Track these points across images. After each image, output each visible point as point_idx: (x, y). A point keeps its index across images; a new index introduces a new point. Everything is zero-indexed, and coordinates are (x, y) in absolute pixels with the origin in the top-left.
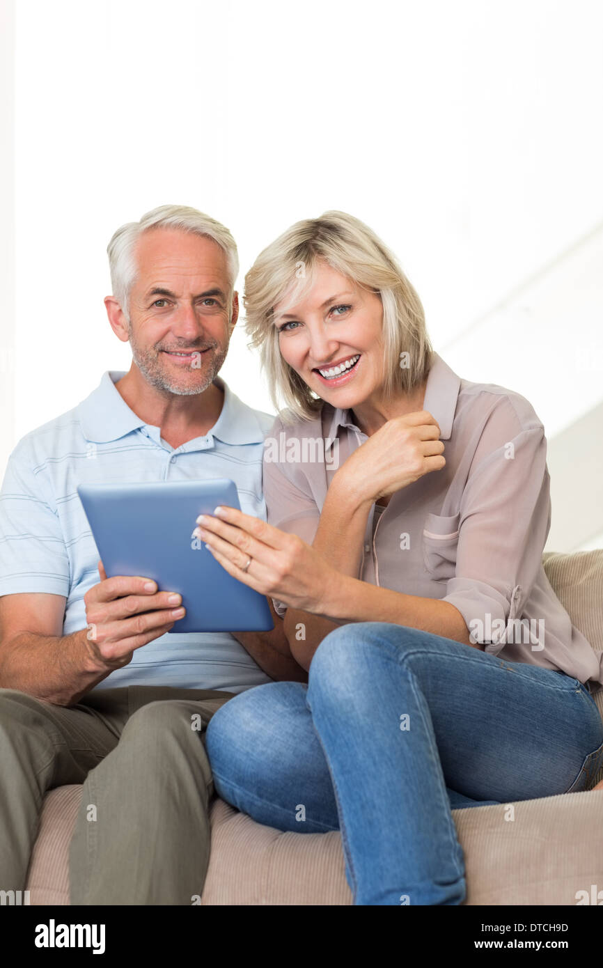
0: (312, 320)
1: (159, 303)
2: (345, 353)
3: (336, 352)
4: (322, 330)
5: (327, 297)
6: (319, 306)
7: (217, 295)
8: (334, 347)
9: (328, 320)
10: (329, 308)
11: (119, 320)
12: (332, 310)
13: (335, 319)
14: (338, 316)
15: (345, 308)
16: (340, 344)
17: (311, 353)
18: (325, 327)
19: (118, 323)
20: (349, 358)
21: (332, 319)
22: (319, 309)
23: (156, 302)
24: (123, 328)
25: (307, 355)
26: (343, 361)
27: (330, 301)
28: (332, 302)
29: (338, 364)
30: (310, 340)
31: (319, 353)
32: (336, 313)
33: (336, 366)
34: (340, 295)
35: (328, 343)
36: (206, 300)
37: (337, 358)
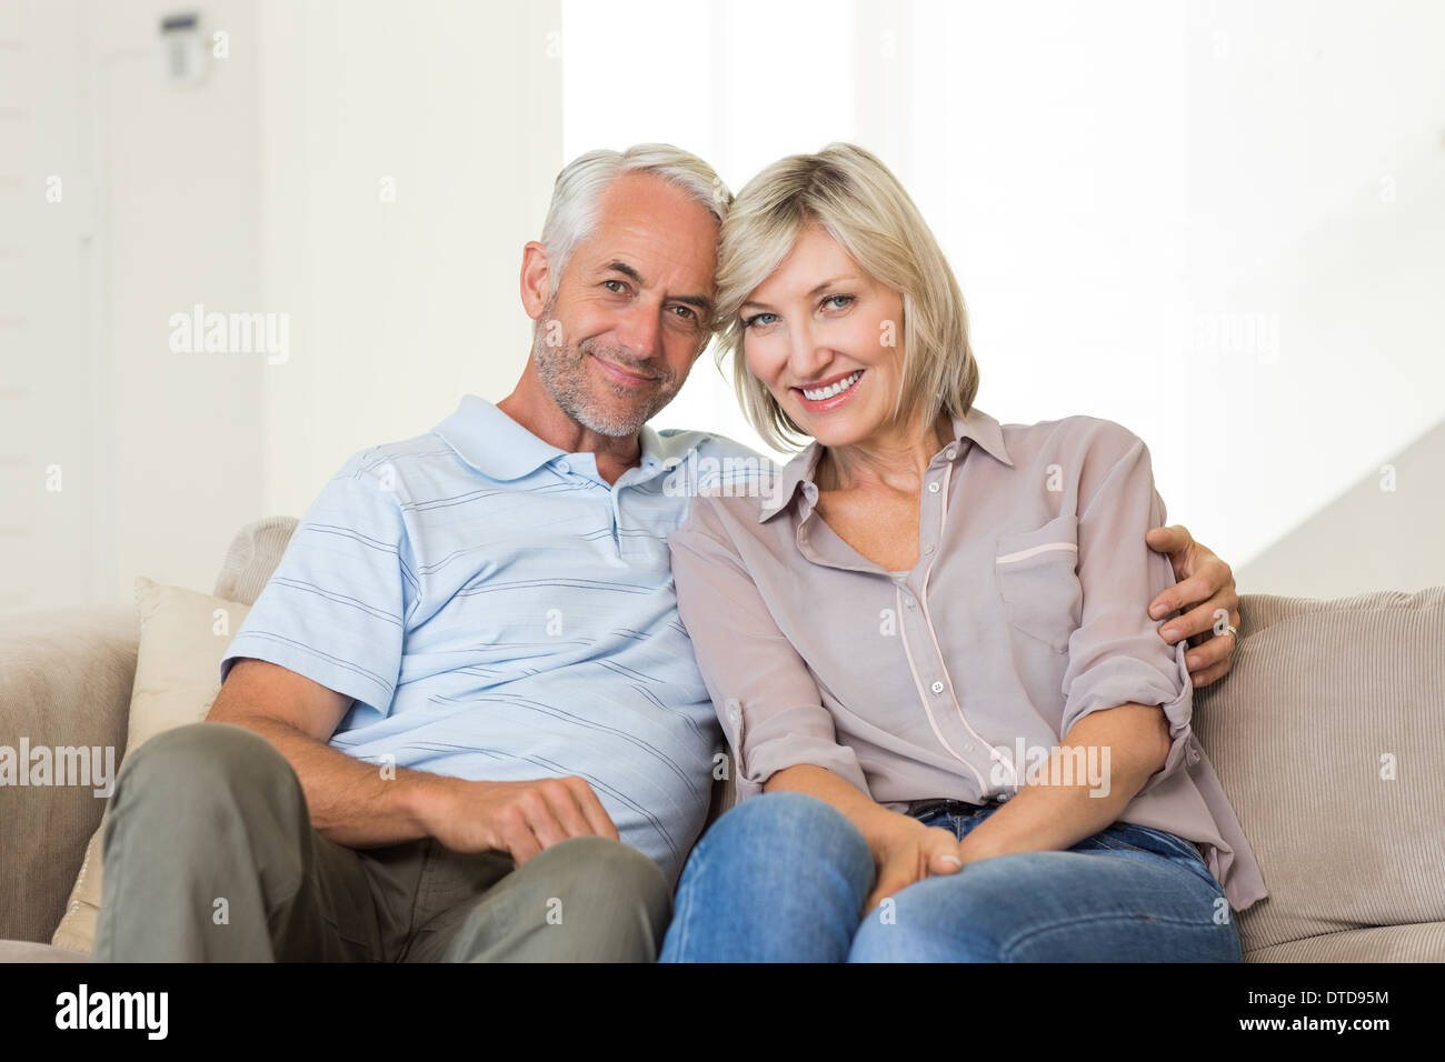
0: (794, 315)
1: (613, 285)
2: (841, 367)
3: (828, 365)
4: (807, 330)
5: (818, 281)
6: (805, 294)
7: (701, 307)
8: (824, 358)
9: (819, 315)
10: (819, 298)
11: (538, 284)
12: (825, 302)
13: (830, 316)
14: (834, 312)
15: (846, 299)
16: (834, 354)
17: (789, 364)
18: (814, 327)
19: (532, 286)
20: (847, 376)
21: (825, 315)
22: (806, 298)
23: (609, 282)
24: (539, 297)
25: (783, 367)
26: (837, 380)
27: (823, 287)
28: (826, 289)
29: (830, 383)
30: (789, 344)
31: (802, 366)
32: (832, 306)
33: (828, 385)
34: (838, 280)
35: (816, 353)
36: (679, 308)
37: (828, 375)
